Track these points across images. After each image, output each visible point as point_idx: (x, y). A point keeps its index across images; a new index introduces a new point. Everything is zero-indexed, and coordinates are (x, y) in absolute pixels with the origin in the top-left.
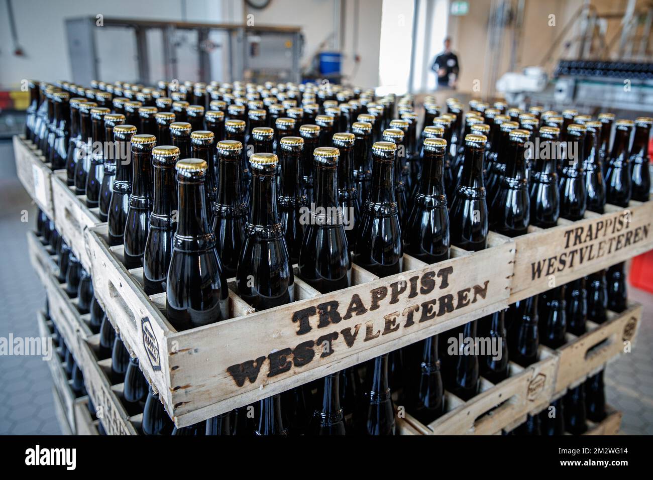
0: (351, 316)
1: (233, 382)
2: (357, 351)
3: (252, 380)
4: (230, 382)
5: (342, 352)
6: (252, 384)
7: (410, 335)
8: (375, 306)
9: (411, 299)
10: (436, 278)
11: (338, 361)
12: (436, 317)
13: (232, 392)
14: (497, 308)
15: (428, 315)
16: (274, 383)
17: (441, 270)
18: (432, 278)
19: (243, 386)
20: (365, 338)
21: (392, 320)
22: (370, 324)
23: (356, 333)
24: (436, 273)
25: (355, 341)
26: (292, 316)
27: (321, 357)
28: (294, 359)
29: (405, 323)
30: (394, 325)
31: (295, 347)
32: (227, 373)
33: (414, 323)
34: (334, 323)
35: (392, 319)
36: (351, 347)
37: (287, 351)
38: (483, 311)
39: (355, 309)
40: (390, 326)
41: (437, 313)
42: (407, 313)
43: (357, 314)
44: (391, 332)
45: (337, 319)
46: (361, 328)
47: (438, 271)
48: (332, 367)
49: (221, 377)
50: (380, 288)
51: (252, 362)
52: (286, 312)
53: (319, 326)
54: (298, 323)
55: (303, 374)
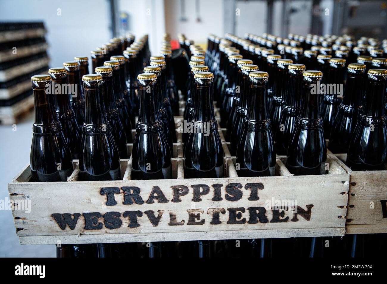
0: (153, 202)
1: (57, 225)
2: (163, 231)
3: (72, 228)
4: (55, 225)
5: (147, 228)
6: (72, 231)
7: (218, 232)
8: (176, 200)
9: (215, 202)
10: (243, 189)
11: (145, 234)
12: (246, 223)
13: (57, 232)
14: (330, 233)
15: (237, 219)
16: (90, 234)
17: (248, 184)
18: (239, 189)
19: (65, 230)
20: (169, 222)
21: (196, 215)
22: (173, 212)
23: (160, 217)
24: (244, 186)
25: (159, 223)
26: (99, 190)
27: (128, 226)
28: (105, 222)
29: (211, 220)
30: (199, 219)
31: (104, 213)
32: (51, 218)
33: (220, 223)
34: (137, 203)
35: (196, 213)
36: (156, 226)
37: (98, 215)
38: (309, 231)
39: (157, 198)
40: (194, 219)
41: (248, 220)
42: (212, 213)
43: (159, 202)
44: (196, 224)
45: (140, 201)
46: (163, 213)
47: (246, 184)
48: (140, 237)
49: (47, 219)
50: (181, 186)
51: (70, 215)
52: (94, 186)
53: (124, 203)
54: (105, 197)
55: (113, 235)
